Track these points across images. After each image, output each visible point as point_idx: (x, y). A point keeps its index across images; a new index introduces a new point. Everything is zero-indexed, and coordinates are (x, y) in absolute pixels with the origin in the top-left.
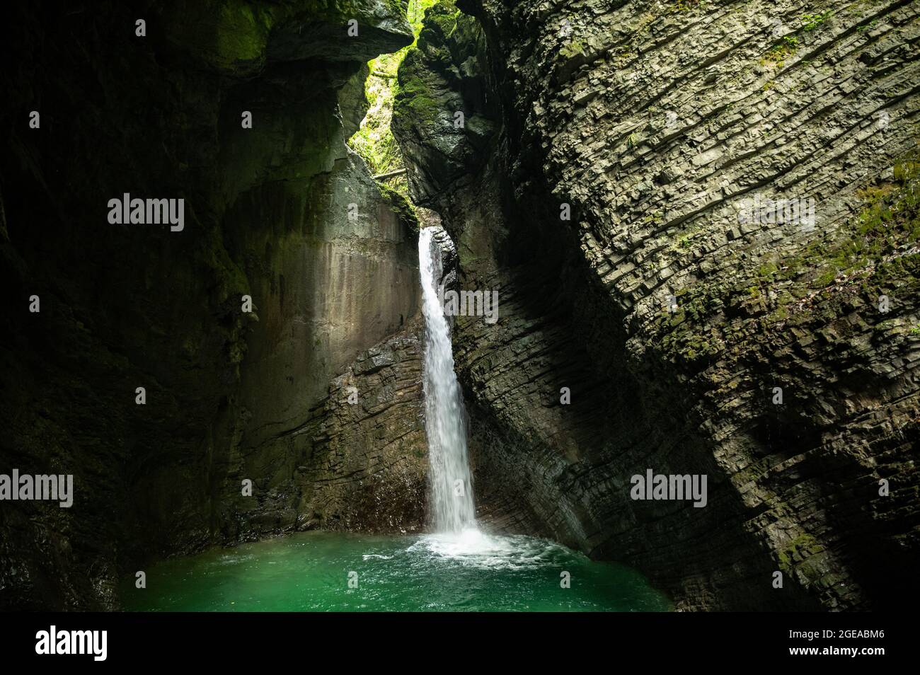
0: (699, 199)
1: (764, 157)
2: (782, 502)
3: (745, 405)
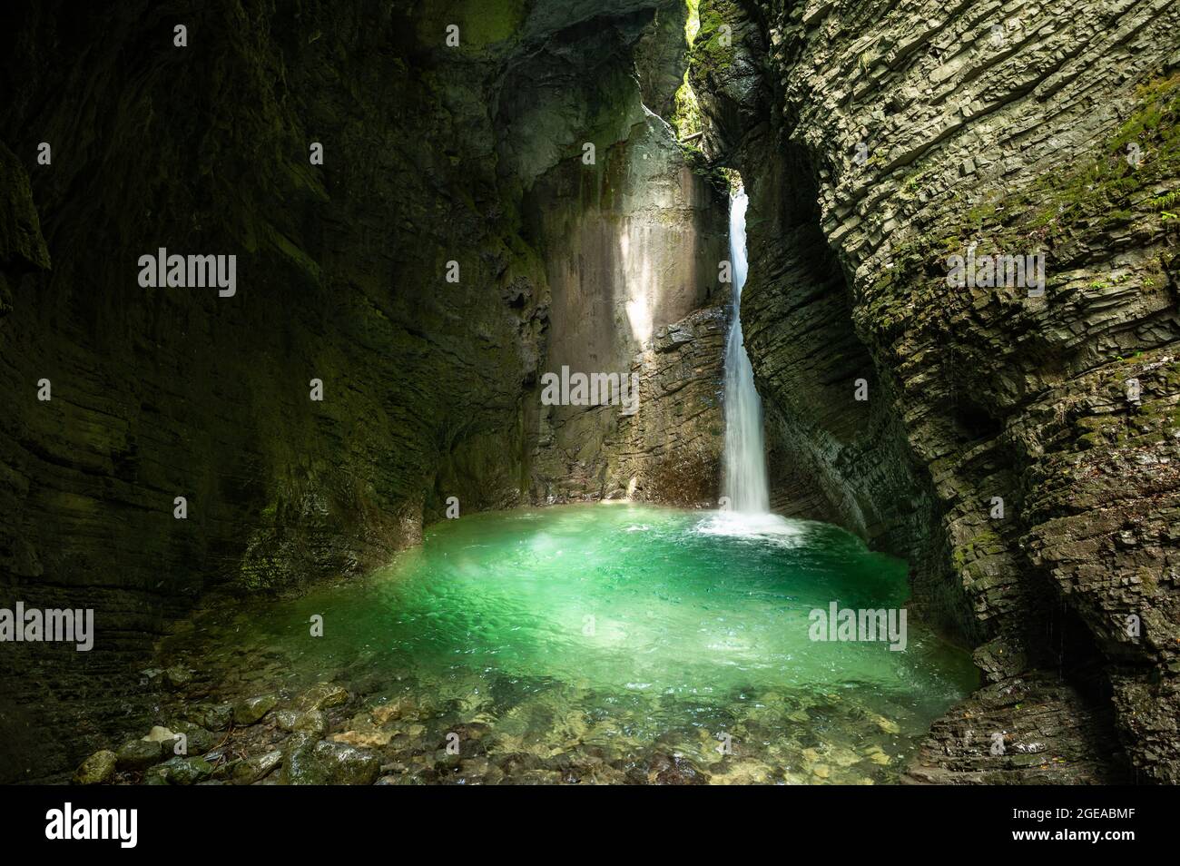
0: (931, 128)
1: (1020, 57)
2: (975, 494)
3: (932, 381)
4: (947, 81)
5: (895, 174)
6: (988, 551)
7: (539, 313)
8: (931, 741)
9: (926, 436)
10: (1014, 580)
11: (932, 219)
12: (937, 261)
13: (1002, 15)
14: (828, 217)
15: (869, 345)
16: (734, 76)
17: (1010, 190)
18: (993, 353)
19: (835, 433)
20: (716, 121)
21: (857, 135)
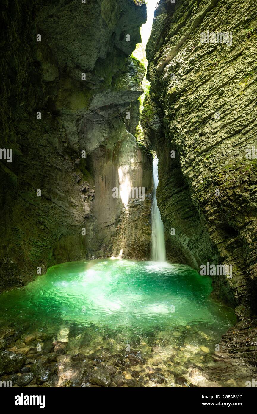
0: (213, 141)
1: (237, 122)
2: (232, 255)
3: (217, 218)
4: (217, 128)
5: (203, 154)
6: (236, 274)
7: (91, 194)
8: (222, 342)
9: (215, 236)
10: (246, 284)
11: (214, 168)
12: (216, 181)
13: (231, 110)
14: (183, 167)
15: (197, 206)
16: (154, 123)
17: (237, 160)
18: (235, 209)
19: (187, 235)
20: (148, 136)
21: (191, 142)
